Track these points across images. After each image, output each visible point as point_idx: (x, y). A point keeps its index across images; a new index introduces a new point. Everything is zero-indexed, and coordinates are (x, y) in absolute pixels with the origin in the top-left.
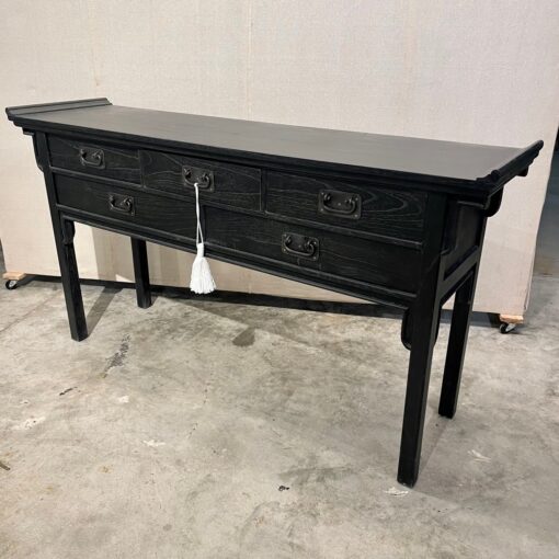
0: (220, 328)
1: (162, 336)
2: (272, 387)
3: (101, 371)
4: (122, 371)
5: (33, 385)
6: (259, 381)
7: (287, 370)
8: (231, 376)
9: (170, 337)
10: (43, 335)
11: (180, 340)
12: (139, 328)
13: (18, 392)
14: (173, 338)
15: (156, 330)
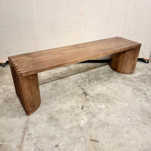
0: (103, 78)
1: (89, 83)
2: (139, 93)
3: (85, 98)
4: (91, 97)
5: (69, 108)
6: (133, 92)
7: (136, 87)
8: (123, 92)
10: (51, 89)
11: (96, 83)
12: (79, 82)
13: (67, 112)
14: (93, 83)
15: (85, 82)
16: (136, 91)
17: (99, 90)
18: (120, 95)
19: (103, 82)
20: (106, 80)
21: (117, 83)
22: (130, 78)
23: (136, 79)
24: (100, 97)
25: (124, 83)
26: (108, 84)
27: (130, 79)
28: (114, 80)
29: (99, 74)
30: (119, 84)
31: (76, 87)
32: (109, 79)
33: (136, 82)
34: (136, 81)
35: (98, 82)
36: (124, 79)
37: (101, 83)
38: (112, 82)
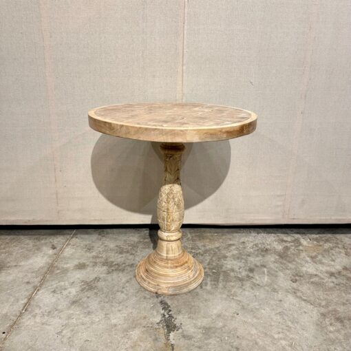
16: (331, 324)
17: (215, 312)
18: (276, 336)
20: (241, 280)
21: (274, 290)
22: (316, 275)
23: (333, 279)
24: (210, 341)
25: (295, 292)
26: (247, 293)
27: (316, 279)
28: (266, 279)
29: (226, 257)
30: (280, 295)
32: (251, 275)
33: (331, 289)
34: (332, 285)
35: (216, 283)
36: (297, 278)
37: (225, 287)
38: (259, 285)
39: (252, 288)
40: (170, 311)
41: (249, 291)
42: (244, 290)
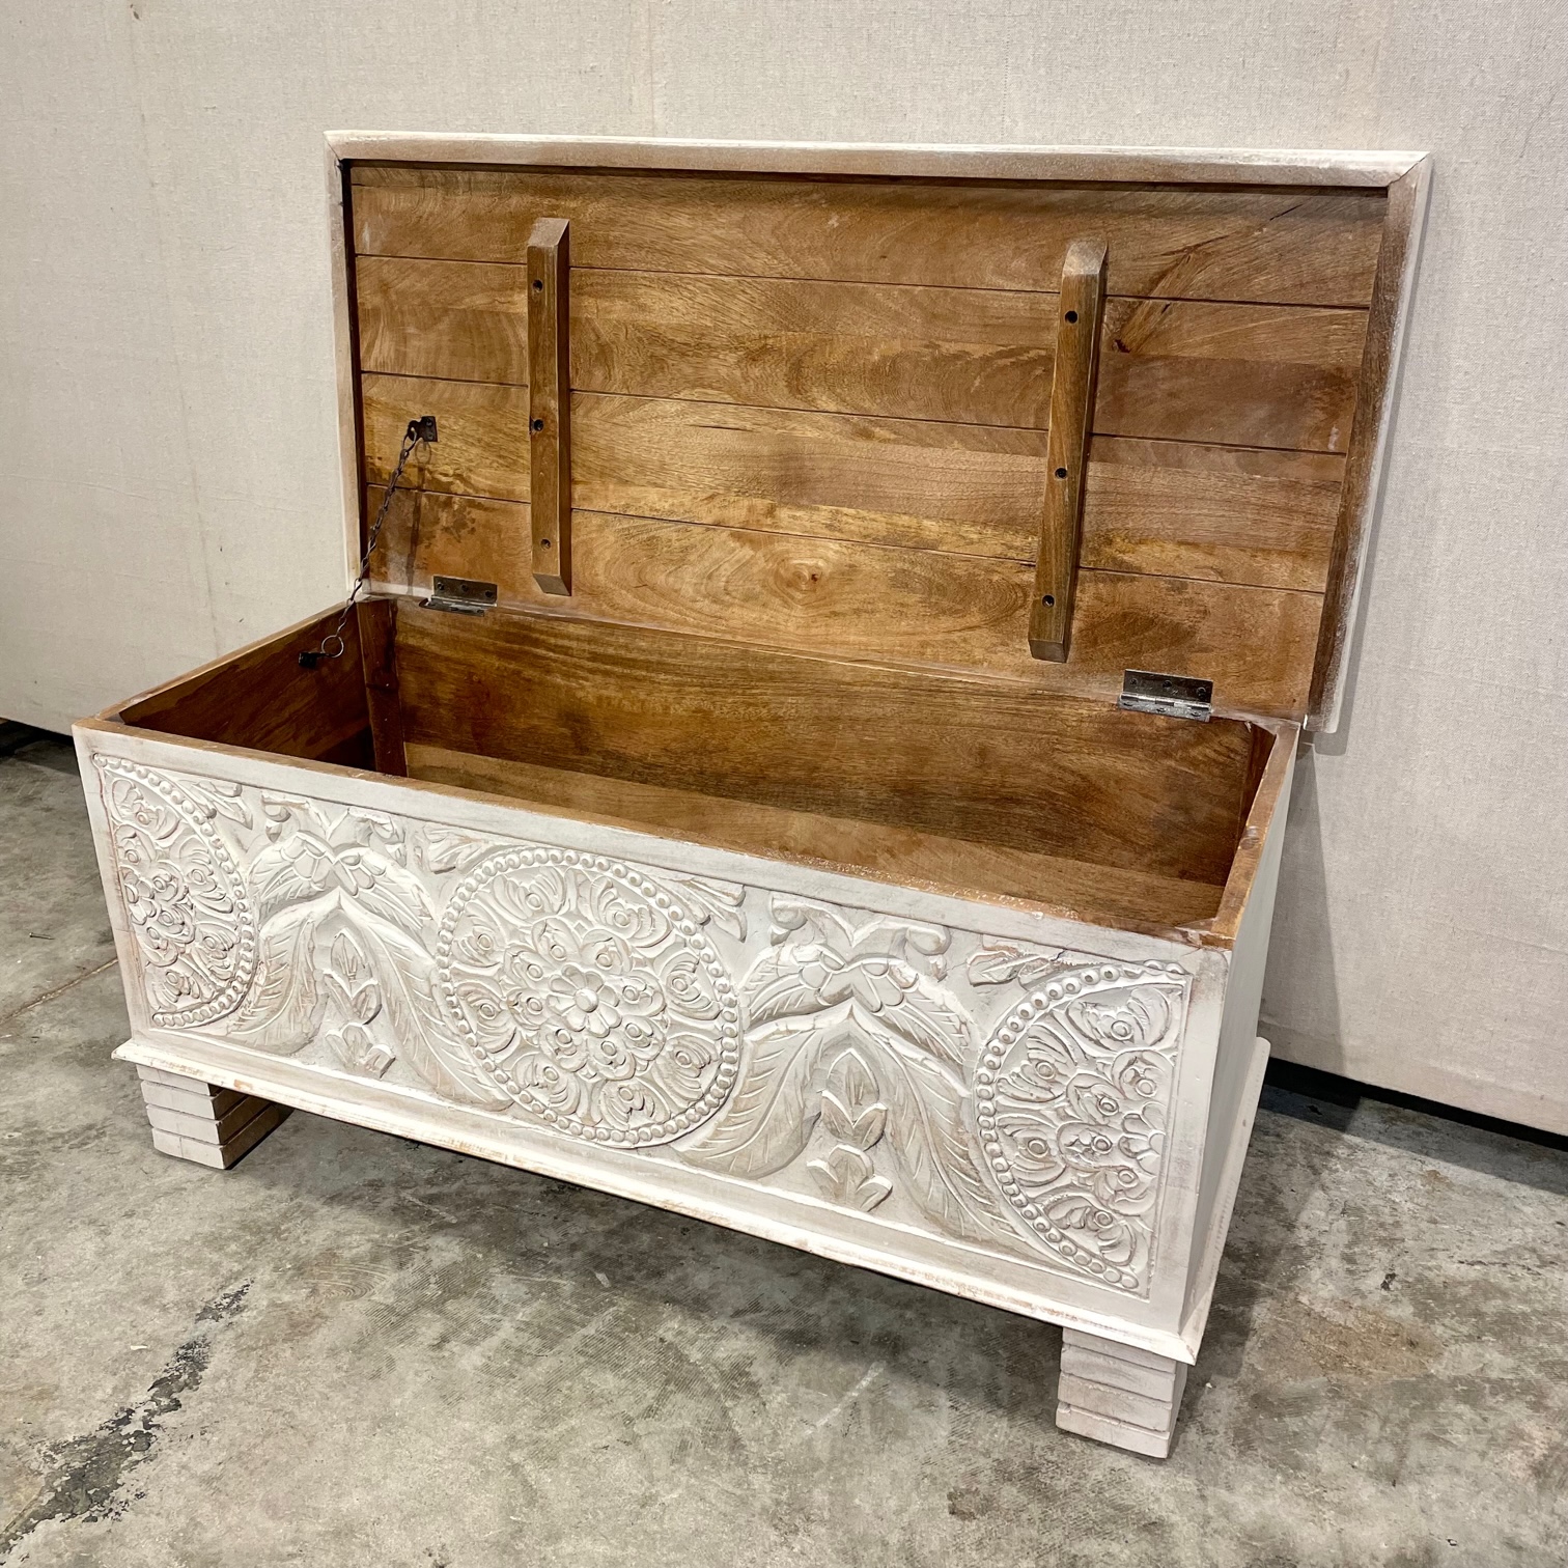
1: (395, 1321)
9: (430, 1328)
11: (470, 1360)
14: (444, 1339)
15: (388, 1263)
19: (608, 1381)
20: (680, 1379)
22: (1153, 1527)
26: (622, 1468)
28: (817, 1427)
31: (171, 1295)
32: (763, 1370)
35: (536, 1343)
36: (1009, 1494)
37: (550, 1387)
38: (736, 1444)
39: (683, 1447)
40: (178, 1405)
41: (645, 1459)
42: (631, 1442)
